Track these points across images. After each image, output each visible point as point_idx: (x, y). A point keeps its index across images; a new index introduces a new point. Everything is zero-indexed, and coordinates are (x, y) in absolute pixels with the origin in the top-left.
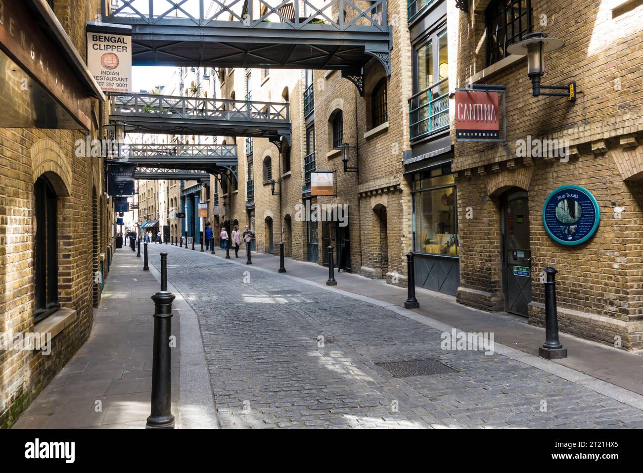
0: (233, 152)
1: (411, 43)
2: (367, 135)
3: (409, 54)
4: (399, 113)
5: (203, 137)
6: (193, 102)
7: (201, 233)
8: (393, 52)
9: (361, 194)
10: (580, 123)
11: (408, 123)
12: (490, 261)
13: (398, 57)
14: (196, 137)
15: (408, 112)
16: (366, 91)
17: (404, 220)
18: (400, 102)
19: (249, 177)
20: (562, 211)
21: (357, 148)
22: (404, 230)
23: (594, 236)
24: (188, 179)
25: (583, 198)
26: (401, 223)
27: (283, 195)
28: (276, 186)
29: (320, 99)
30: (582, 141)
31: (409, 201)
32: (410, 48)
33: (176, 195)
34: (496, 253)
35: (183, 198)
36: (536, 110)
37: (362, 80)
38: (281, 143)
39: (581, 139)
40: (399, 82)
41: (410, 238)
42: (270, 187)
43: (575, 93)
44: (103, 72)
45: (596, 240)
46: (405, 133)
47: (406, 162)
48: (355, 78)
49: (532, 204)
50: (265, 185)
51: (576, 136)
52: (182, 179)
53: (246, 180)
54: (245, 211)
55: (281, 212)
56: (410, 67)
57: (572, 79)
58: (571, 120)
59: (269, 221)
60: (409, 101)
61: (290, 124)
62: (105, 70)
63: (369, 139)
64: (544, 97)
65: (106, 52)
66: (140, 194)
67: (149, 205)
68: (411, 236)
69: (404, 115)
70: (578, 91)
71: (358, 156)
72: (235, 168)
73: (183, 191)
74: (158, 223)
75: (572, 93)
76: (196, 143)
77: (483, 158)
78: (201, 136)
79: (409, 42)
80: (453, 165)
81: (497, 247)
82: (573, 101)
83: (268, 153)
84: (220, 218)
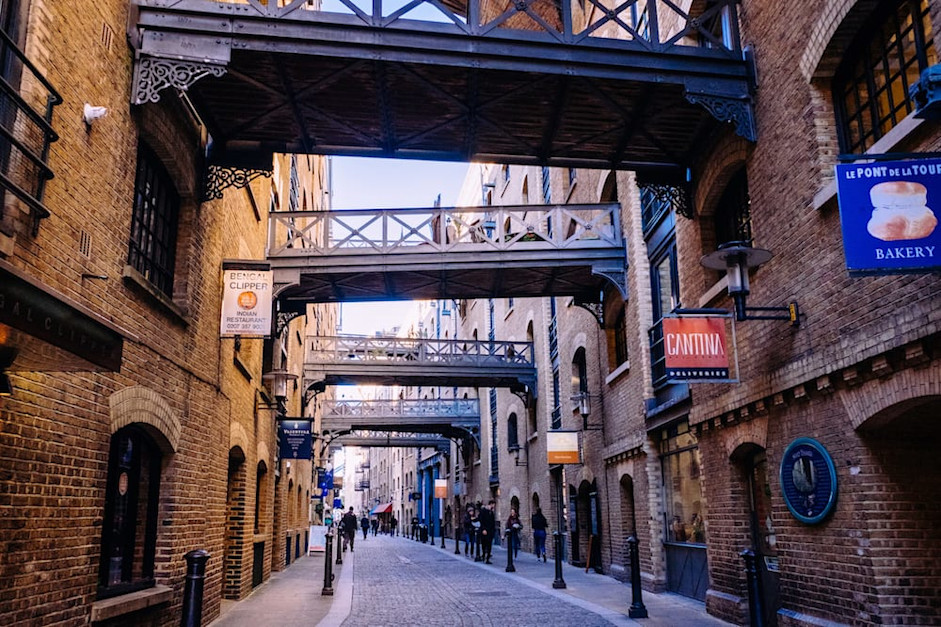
0: (475, 408)
1: (649, 258)
2: (609, 379)
3: (648, 273)
4: (637, 349)
5: (444, 389)
6: (435, 345)
7: (441, 520)
8: (629, 271)
9: (606, 460)
10: (805, 354)
11: (649, 363)
12: (737, 550)
13: (634, 276)
14: (436, 389)
15: (648, 347)
16: (607, 322)
17: (651, 496)
18: (638, 334)
19: (494, 441)
20: (798, 475)
21: (602, 397)
22: (651, 509)
23: (833, 509)
24: (426, 447)
25: (817, 456)
26: (647, 500)
27: (531, 465)
28: (522, 453)
29: (563, 334)
30: (808, 378)
31: (657, 469)
32: (648, 265)
33: (411, 469)
34: (745, 539)
35: (420, 473)
36: (763, 340)
37: (602, 308)
38: (527, 395)
39: (806, 376)
40: (636, 308)
41: (660, 522)
42: (515, 454)
43: (798, 315)
44: (239, 313)
45: (836, 514)
46: (645, 376)
47: (649, 415)
48: (592, 306)
49: (771, 467)
50: (510, 452)
51: (800, 372)
52: (419, 447)
53: (490, 446)
54: (488, 489)
55: (528, 489)
56: (650, 290)
57: (794, 297)
58: (797, 351)
59: (515, 502)
60: (649, 332)
61: (535, 370)
62: (242, 310)
63: (613, 383)
64: (771, 321)
65: (244, 290)
66: (372, 468)
67: (381, 483)
68: (661, 518)
69: (644, 351)
70: (800, 312)
71: (602, 408)
72: (476, 430)
73: (420, 464)
74: (391, 507)
75: (794, 315)
76: (437, 397)
77: (718, 406)
78: (442, 388)
79: (646, 257)
80: (690, 417)
81: (746, 530)
82: (797, 324)
83: (513, 408)
84: (462, 500)
